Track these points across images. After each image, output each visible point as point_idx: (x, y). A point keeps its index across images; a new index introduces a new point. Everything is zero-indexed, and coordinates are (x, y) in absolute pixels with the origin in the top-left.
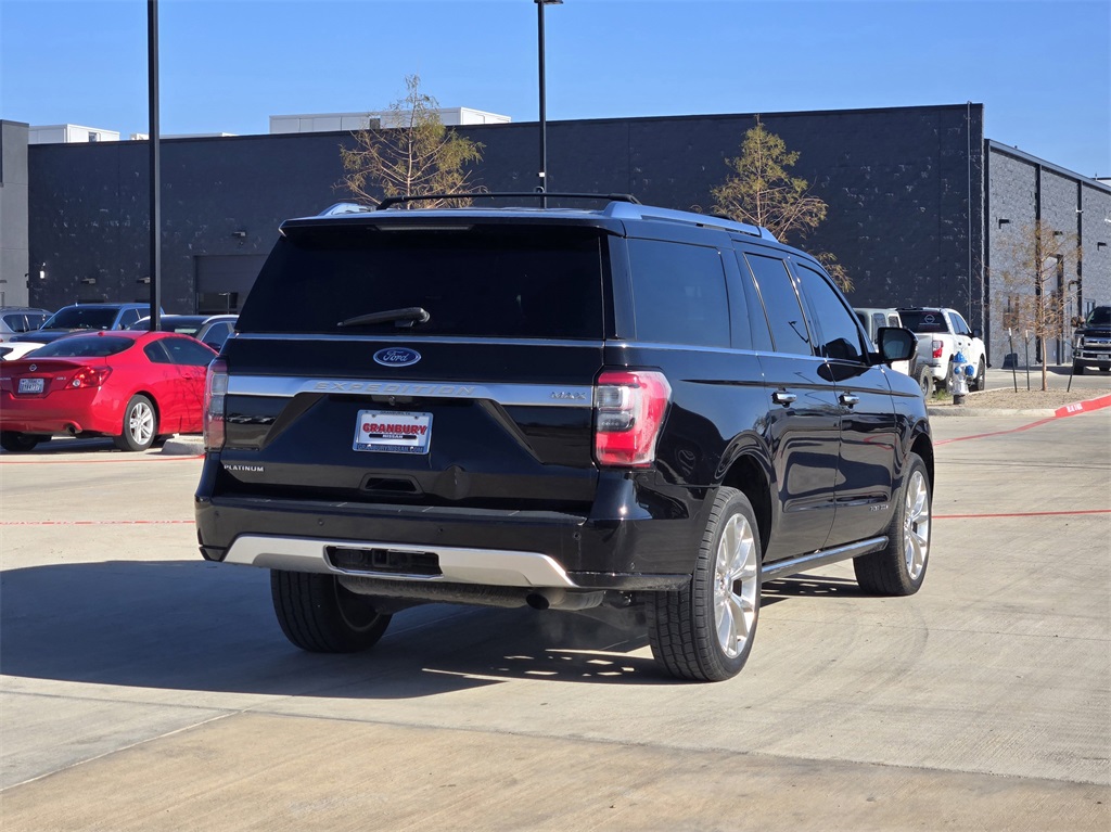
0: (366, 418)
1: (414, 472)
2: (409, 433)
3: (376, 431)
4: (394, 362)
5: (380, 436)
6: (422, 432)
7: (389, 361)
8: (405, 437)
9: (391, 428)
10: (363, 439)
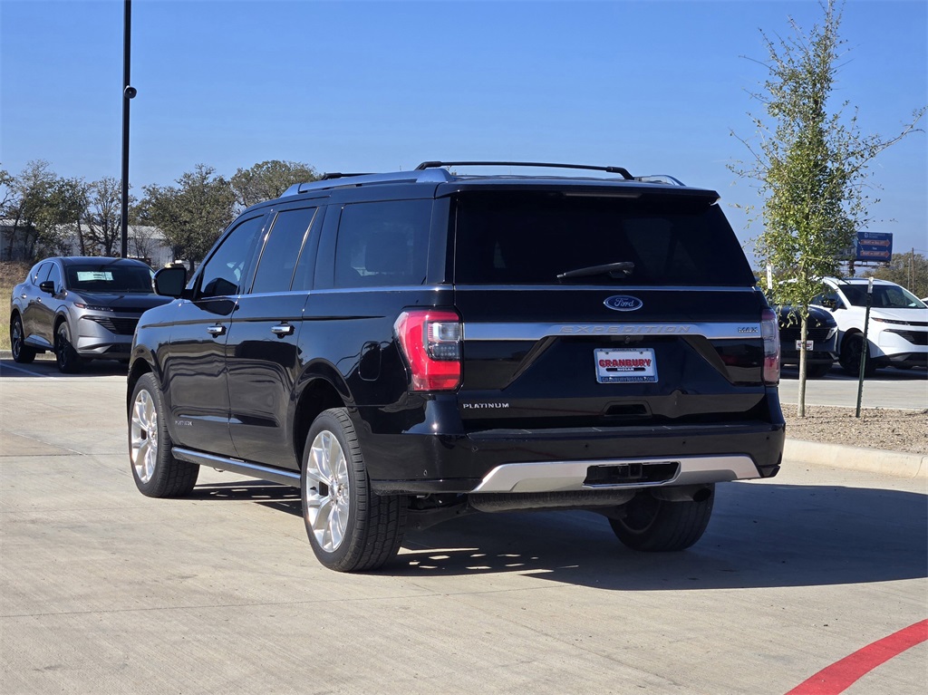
0: (601, 355)
1: (645, 398)
2: (639, 365)
3: (612, 365)
4: (624, 307)
5: (616, 370)
6: (648, 365)
7: (620, 307)
8: (636, 370)
9: (623, 363)
10: (602, 372)
